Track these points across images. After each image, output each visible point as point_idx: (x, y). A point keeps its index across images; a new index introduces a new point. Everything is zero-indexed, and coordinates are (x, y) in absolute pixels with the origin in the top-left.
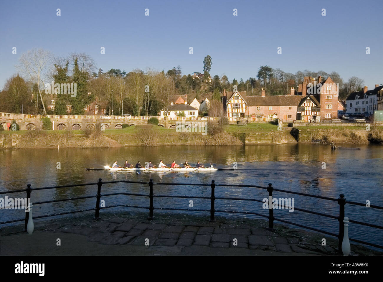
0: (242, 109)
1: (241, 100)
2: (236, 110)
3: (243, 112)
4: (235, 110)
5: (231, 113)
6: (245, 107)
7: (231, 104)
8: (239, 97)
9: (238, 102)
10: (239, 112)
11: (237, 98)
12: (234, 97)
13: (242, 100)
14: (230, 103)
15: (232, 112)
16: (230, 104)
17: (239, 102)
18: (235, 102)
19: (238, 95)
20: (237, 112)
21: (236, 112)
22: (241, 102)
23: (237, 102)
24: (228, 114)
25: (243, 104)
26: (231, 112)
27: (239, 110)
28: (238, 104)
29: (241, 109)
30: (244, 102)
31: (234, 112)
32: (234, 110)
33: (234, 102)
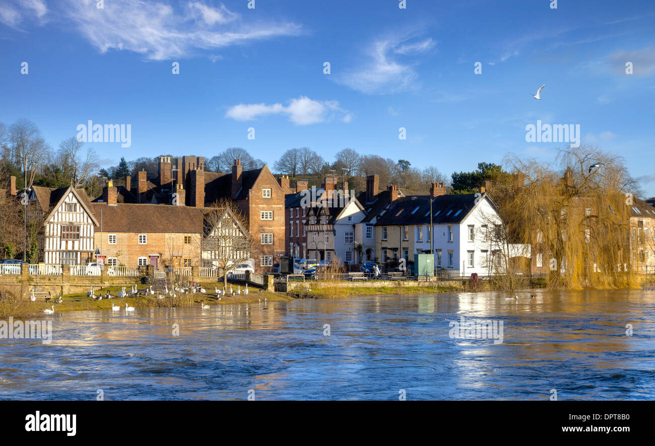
0: (85, 239)
1: (82, 215)
2: (70, 243)
3: (88, 249)
4: (67, 242)
5: (56, 251)
6: (92, 236)
7: (55, 226)
8: (78, 205)
9: (75, 220)
10: (76, 248)
11: (71, 207)
12: (64, 204)
13: (85, 215)
14: (52, 220)
15: (58, 249)
16: (52, 225)
17: (78, 221)
18: (67, 221)
19: (75, 201)
20: (73, 247)
21: (70, 248)
22: (82, 221)
23: (71, 221)
24: (47, 253)
25: (89, 226)
26: (55, 249)
27: (76, 243)
28: (75, 224)
29: (81, 239)
30: (90, 221)
31: (63, 248)
32: (64, 243)
33: (64, 220)
